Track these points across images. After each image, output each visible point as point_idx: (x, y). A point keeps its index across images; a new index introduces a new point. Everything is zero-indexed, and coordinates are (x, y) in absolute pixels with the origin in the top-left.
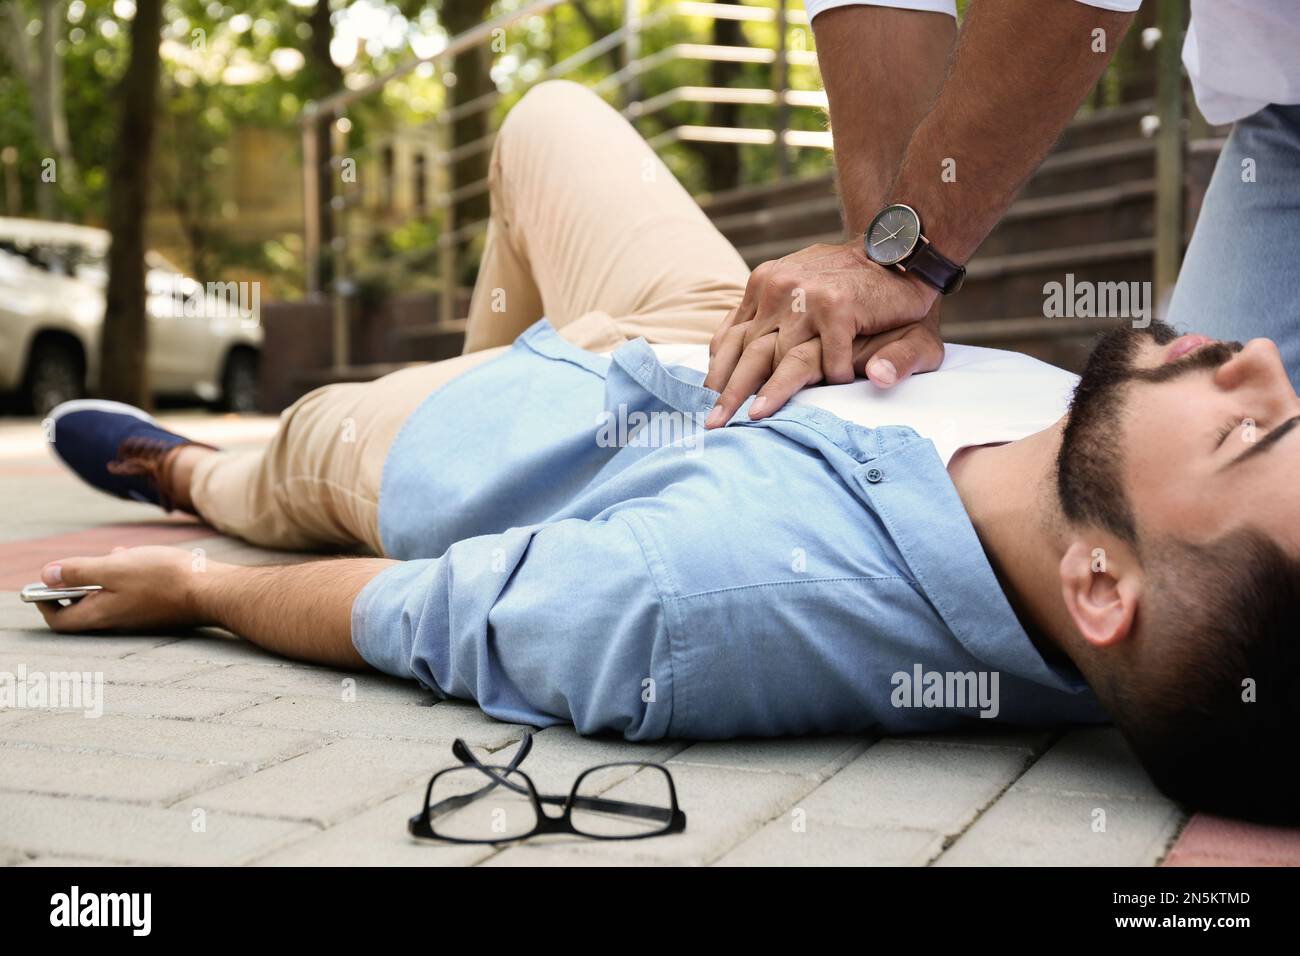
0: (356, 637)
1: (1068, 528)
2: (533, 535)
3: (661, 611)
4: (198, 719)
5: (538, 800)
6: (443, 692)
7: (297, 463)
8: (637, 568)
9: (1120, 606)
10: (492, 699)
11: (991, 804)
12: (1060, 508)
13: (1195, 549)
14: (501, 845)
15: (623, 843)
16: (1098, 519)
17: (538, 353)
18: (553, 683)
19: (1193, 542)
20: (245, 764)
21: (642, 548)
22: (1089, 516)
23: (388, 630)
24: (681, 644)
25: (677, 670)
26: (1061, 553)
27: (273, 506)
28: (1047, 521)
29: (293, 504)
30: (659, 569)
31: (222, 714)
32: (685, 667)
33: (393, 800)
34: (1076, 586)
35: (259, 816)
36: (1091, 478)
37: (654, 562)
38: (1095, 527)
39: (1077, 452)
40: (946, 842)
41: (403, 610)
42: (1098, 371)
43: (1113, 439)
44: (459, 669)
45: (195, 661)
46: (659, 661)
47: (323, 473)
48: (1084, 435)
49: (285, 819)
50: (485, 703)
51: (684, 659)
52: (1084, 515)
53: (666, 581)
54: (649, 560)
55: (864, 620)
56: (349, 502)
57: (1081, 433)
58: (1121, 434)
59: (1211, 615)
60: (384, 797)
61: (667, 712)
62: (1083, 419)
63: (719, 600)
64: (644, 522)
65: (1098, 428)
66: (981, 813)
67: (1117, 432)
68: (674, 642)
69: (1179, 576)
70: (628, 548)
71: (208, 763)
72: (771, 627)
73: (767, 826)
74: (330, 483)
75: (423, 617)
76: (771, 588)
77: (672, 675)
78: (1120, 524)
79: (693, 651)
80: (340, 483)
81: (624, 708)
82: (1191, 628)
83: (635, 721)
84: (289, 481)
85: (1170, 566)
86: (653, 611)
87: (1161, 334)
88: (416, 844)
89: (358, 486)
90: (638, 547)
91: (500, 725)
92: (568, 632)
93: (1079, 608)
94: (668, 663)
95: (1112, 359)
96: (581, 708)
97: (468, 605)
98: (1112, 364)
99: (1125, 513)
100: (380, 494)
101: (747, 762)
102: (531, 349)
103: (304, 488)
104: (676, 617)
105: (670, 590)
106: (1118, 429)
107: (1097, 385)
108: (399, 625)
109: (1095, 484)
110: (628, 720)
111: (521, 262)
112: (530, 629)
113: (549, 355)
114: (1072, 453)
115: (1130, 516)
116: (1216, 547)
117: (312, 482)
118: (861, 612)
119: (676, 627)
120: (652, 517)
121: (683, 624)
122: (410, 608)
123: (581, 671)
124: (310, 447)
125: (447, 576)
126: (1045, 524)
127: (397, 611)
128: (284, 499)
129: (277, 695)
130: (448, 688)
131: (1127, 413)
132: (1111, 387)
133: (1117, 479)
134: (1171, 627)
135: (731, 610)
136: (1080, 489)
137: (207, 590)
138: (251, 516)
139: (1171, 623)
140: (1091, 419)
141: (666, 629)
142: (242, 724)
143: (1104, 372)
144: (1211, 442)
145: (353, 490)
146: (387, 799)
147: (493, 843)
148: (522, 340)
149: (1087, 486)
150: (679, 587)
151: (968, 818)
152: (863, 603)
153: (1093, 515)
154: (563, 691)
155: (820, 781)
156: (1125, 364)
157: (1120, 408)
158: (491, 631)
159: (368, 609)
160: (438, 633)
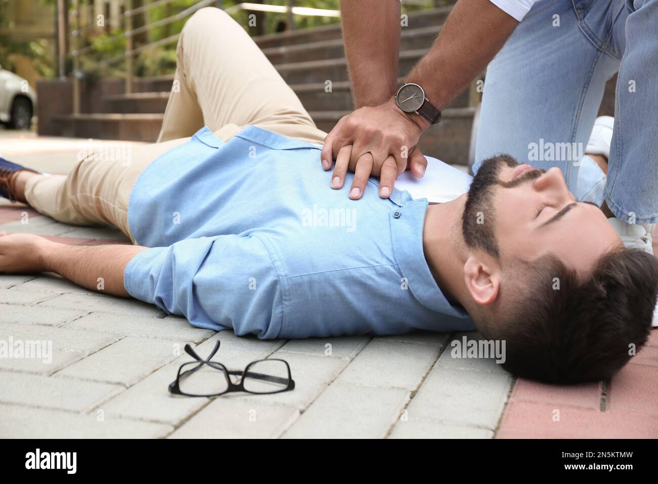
0: (126, 284)
1: (467, 249)
2: (214, 242)
3: (279, 283)
4: (54, 325)
5: (228, 373)
6: (169, 312)
7: (83, 187)
8: (267, 263)
9: (492, 287)
10: (194, 317)
11: (428, 373)
12: (463, 240)
13: (526, 263)
14: (212, 398)
15: (267, 396)
16: (482, 247)
17: (203, 143)
18: (225, 312)
19: (525, 259)
20: (83, 351)
21: (269, 253)
22: (477, 245)
23: (142, 282)
24: (287, 298)
25: (285, 310)
26: (464, 261)
27: (70, 205)
28: (456, 245)
29: (81, 206)
30: (278, 264)
31: (65, 322)
32: (288, 308)
33: (157, 372)
34: (471, 276)
35: (96, 381)
36: (479, 228)
37: (276, 260)
38: (480, 250)
39: (473, 215)
40: (412, 395)
41: (150, 274)
42: (483, 178)
43: (490, 211)
44: (178, 303)
45: (46, 291)
46: (277, 306)
47: (97, 194)
48: (476, 208)
49: (108, 383)
50: (191, 320)
51: (288, 305)
52: (475, 244)
53: (281, 269)
54: (273, 259)
55: (370, 285)
56: (112, 210)
57: (474, 207)
58: (493, 209)
59: (532, 293)
60: (152, 370)
61: (279, 328)
62: (475, 200)
63: (306, 279)
64: (269, 240)
65: (482, 206)
66: (424, 378)
67: (491, 209)
68: (284, 297)
69: (518, 274)
70: (262, 253)
71: (65, 351)
72: (330, 290)
73: (331, 386)
74: (101, 198)
75: (160, 277)
76: (329, 273)
77: (282, 312)
78: (493, 250)
79: (293, 301)
80: (107, 200)
81: (259, 325)
82: (523, 298)
83: (263, 332)
84: (79, 195)
85: (514, 270)
86: (275, 284)
87: (511, 162)
88: (172, 397)
89: (116, 202)
90: (267, 253)
91: (198, 329)
92: (233, 290)
93: (472, 286)
94: (281, 306)
95: (490, 173)
96: (238, 324)
97: (184, 274)
98: (490, 175)
99: (494, 245)
100: (128, 208)
101: (315, 350)
102: (200, 141)
103: (86, 199)
104: (286, 286)
105: (283, 274)
106: (492, 207)
107: (482, 185)
108: (148, 280)
109: (481, 231)
110: (261, 331)
111: (192, 94)
112: (215, 287)
113: (210, 145)
114: (470, 216)
115: (496, 246)
116: (536, 263)
117: (91, 197)
118: (369, 282)
119: (285, 290)
120: (273, 239)
121: (289, 289)
122: (153, 272)
123: (240, 309)
124: (90, 181)
125: (172, 259)
126: (455, 247)
127: (147, 273)
128: (76, 203)
129: (89, 311)
130: (172, 310)
131: (496, 200)
132: (488, 186)
133: (491, 229)
134: (513, 297)
135: (311, 283)
136: (474, 232)
137: (49, 256)
138: (58, 209)
139: (514, 296)
140: (479, 201)
141: (281, 292)
142: (76, 328)
143: (486, 179)
144: (534, 214)
145: (114, 204)
146: (154, 371)
147: (208, 396)
148: (196, 136)
149: (477, 232)
150: (287, 272)
151: (419, 381)
152: (370, 278)
153: (479, 245)
154: (230, 316)
155: (349, 361)
156: (495, 176)
157: (492, 197)
158: (194, 286)
159: (132, 272)
160: (168, 285)
